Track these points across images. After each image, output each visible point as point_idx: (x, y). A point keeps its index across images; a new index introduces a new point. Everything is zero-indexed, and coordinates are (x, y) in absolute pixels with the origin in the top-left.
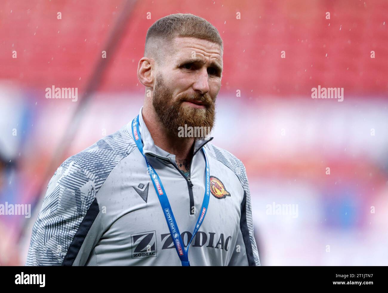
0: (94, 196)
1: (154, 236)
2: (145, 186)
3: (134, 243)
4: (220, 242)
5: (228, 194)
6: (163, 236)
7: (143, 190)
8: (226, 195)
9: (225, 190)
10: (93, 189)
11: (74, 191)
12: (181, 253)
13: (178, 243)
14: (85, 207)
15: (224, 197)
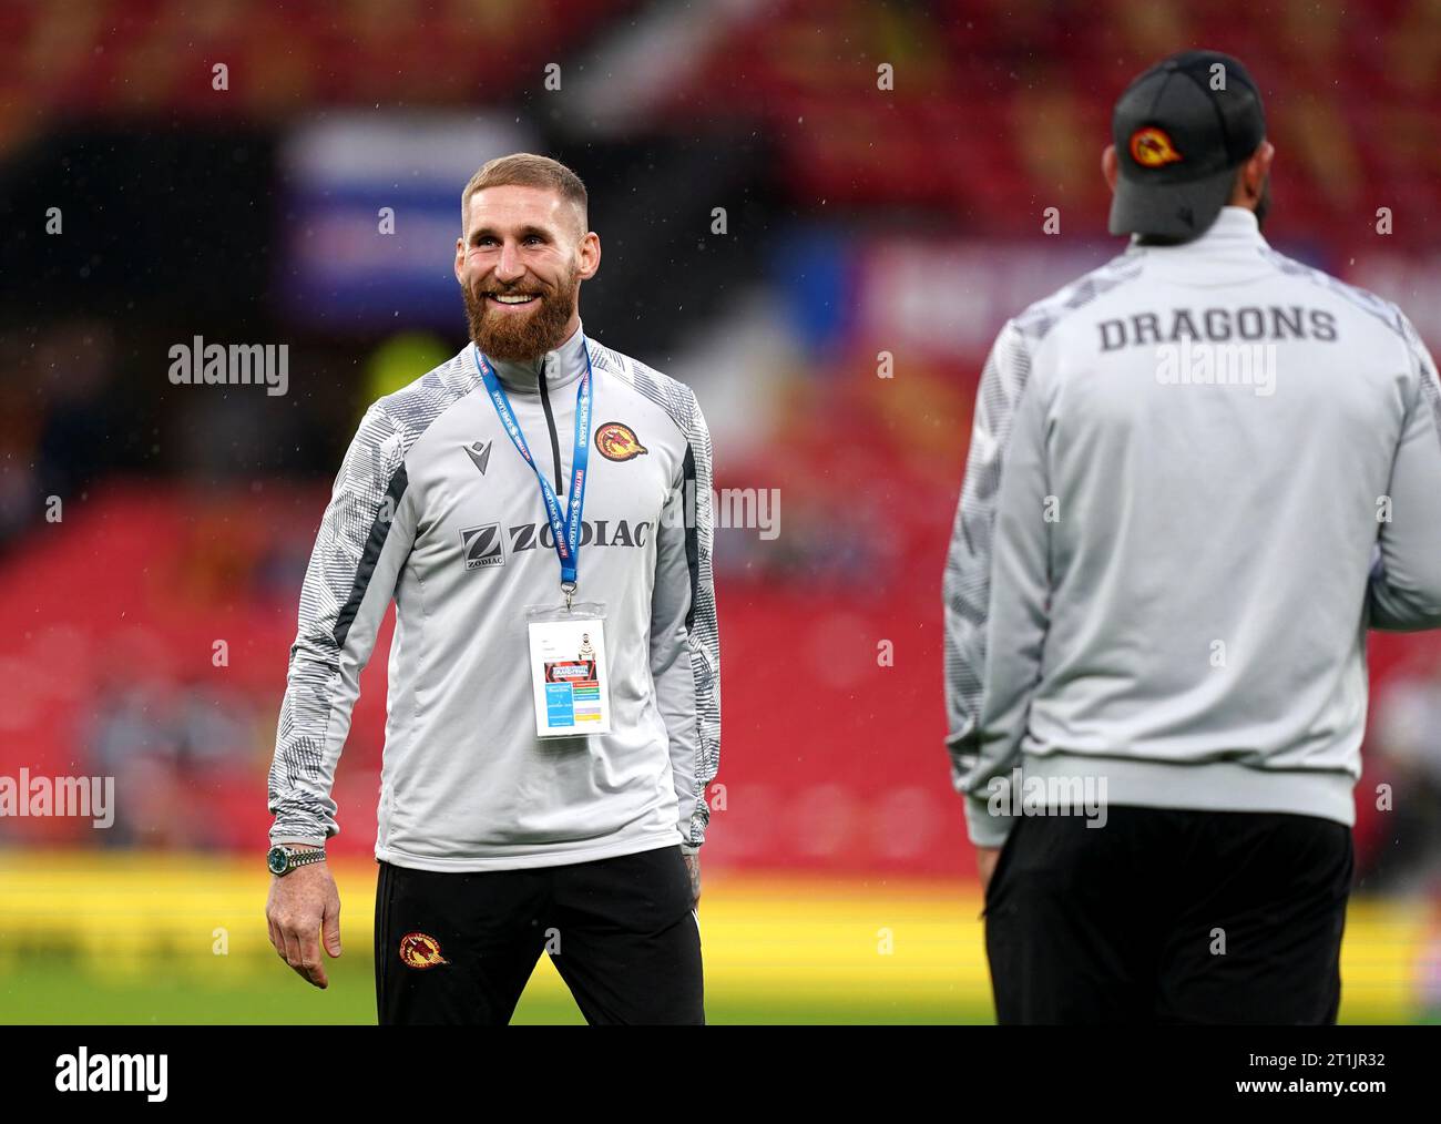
0: (402, 459)
1: (498, 530)
2: (485, 447)
3: (466, 542)
4: (620, 534)
5: (641, 450)
6: (513, 531)
7: (480, 453)
8: (639, 452)
9: (637, 443)
10: (399, 446)
11: (371, 449)
12: (564, 553)
13: (561, 538)
14: (387, 475)
15: (633, 456)
